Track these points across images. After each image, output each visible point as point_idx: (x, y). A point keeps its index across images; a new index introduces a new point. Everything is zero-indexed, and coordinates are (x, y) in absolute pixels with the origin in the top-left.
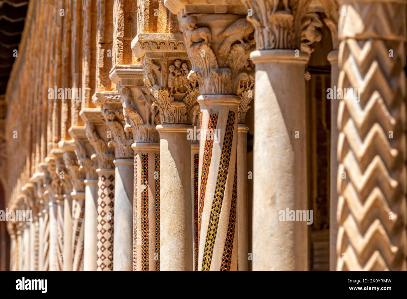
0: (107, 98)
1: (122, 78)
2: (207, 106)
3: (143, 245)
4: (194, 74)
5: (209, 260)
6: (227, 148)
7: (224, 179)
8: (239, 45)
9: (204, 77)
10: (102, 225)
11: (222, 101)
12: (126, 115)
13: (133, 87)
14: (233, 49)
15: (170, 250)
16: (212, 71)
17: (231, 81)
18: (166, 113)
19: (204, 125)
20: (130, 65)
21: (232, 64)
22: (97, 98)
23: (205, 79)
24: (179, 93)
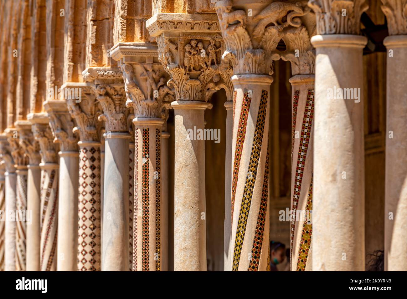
0: (99, 73)
1: (125, 55)
2: (241, 85)
3: (144, 216)
4: (229, 54)
5: (242, 233)
6: (261, 125)
7: (257, 155)
8: (273, 28)
9: (238, 57)
10: (84, 196)
11: (256, 80)
12: (128, 90)
13: (136, 64)
14: (267, 32)
15: (185, 222)
16: (247, 52)
17: (264, 61)
18: (181, 91)
19: (238, 103)
20: (133, 43)
21: (265, 45)
22: (89, 74)
23: (239, 59)
24: (194, 71)
